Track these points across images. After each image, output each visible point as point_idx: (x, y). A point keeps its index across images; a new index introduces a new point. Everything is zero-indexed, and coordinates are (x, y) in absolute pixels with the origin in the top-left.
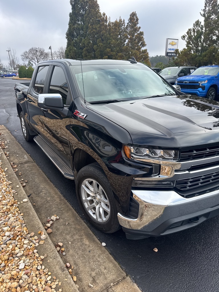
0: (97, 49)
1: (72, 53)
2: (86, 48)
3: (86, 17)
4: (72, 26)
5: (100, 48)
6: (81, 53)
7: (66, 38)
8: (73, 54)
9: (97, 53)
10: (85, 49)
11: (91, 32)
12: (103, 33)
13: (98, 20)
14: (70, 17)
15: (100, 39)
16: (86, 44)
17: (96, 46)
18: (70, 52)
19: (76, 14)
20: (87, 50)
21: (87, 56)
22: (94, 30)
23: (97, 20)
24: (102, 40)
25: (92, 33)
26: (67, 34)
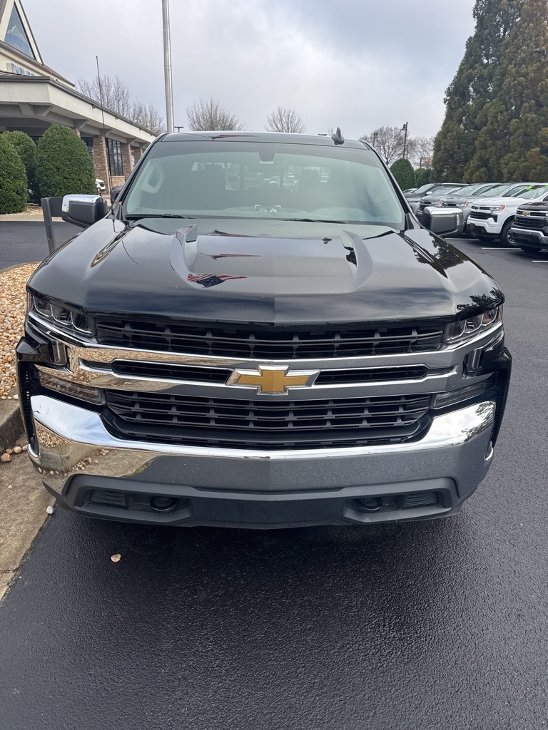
0: (515, 130)
1: (449, 138)
2: (490, 127)
3: (507, 46)
4: (465, 70)
5: (527, 126)
6: (474, 139)
7: (445, 102)
8: (451, 142)
9: (514, 139)
10: (485, 128)
11: (510, 84)
12: (542, 84)
13: (539, 52)
14: (467, 48)
15: (533, 101)
16: (492, 117)
17: (516, 122)
18: (445, 138)
19: (482, 40)
20: (490, 132)
21: (486, 148)
22: (522, 78)
23: (537, 51)
24: (539, 105)
25: (514, 86)
26: (449, 92)
